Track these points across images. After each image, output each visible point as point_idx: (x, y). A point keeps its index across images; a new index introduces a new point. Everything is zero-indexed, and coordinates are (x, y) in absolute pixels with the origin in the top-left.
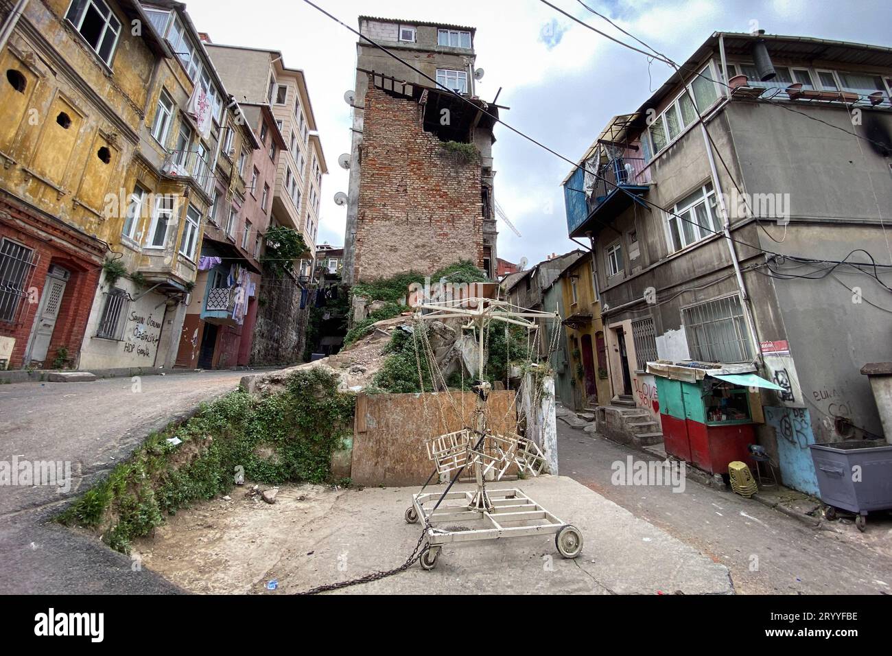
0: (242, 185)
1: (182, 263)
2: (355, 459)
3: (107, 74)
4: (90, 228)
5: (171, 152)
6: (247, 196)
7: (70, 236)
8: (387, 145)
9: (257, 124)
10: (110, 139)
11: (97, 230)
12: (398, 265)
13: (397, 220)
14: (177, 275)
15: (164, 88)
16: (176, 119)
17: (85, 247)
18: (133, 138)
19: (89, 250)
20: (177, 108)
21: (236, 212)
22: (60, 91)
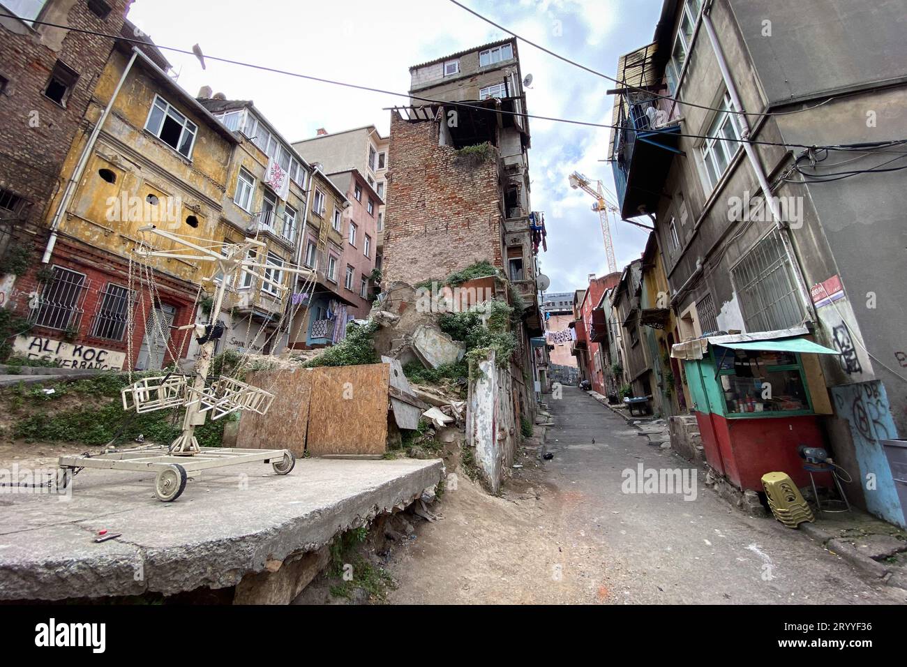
0: (338, 237)
1: (266, 297)
2: (241, 430)
3: (188, 163)
4: (185, 274)
5: (256, 215)
6: (346, 247)
7: (167, 281)
8: (408, 168)
9: (350, 186)
10: (195, 210)
11: (191, 277)
12: (418, 276)
13: (416, 234)
14: (261, 307)
15: (242, 166)
16: (258, 189)
17: (182, 289)
18: (218, 208)
19: (185, 290)
20: (259, 181)
21: (336, 259)
22: (145, 179)
